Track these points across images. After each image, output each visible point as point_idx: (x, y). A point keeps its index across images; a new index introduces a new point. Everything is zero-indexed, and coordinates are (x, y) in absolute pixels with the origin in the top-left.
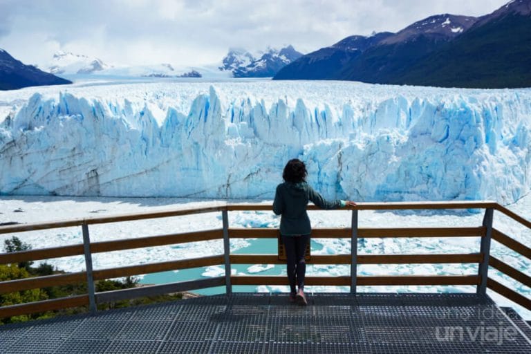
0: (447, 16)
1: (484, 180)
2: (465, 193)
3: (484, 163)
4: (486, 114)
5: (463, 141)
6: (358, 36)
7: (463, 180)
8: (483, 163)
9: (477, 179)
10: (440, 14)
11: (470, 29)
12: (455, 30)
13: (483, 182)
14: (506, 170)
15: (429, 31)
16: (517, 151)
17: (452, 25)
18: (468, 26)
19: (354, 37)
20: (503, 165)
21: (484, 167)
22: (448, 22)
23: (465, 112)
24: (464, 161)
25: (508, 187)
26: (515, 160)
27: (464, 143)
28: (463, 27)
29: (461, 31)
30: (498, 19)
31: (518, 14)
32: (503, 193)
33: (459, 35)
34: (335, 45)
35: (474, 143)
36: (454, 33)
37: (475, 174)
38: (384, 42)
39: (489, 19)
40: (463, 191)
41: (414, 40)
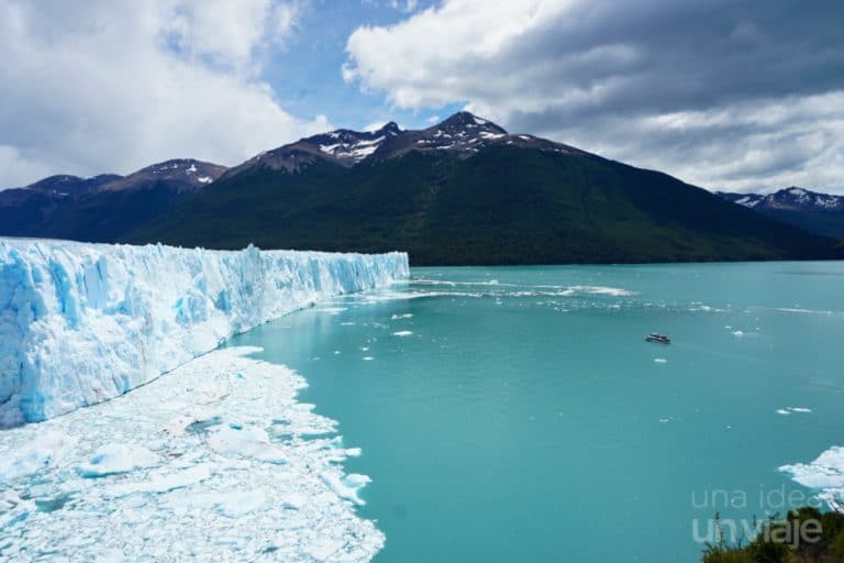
0: (193, 161)
1: (45, 368)
2: (19, 393)
3: (50, 342)
4: (56, 270)
5: (16, 310)
6: (70, 177)
7: (17, 371)
8: (46, 342)
9: (35, 367)
10: (184, 158)
11: (220, 179)
12: (202, 180)
13: (43, 371)
14: (99, 350)
15: (169, 177)
16: (126, 322)
17: (198, 174)
18: (218, 177)
19: (64, 177)
20: (92, 344)
21: (47, 348)
22: (193, 169)
23: (14, 267)
24: (17, 342)
25: (107, 373)
26: (120, 334)
27: (17, 315)
28: (212, 177)
29: (211, 181)
30: (247, 171)
31: (269, 168)
32: (96, 384)
33: (206, 186)
34: (32, 186)
35: (32, 313)
36: (201, 183)
37: (31, 361)
38: (107, 187)
39: (239, 171)
40: (17, 391)
41: (151, 187)
